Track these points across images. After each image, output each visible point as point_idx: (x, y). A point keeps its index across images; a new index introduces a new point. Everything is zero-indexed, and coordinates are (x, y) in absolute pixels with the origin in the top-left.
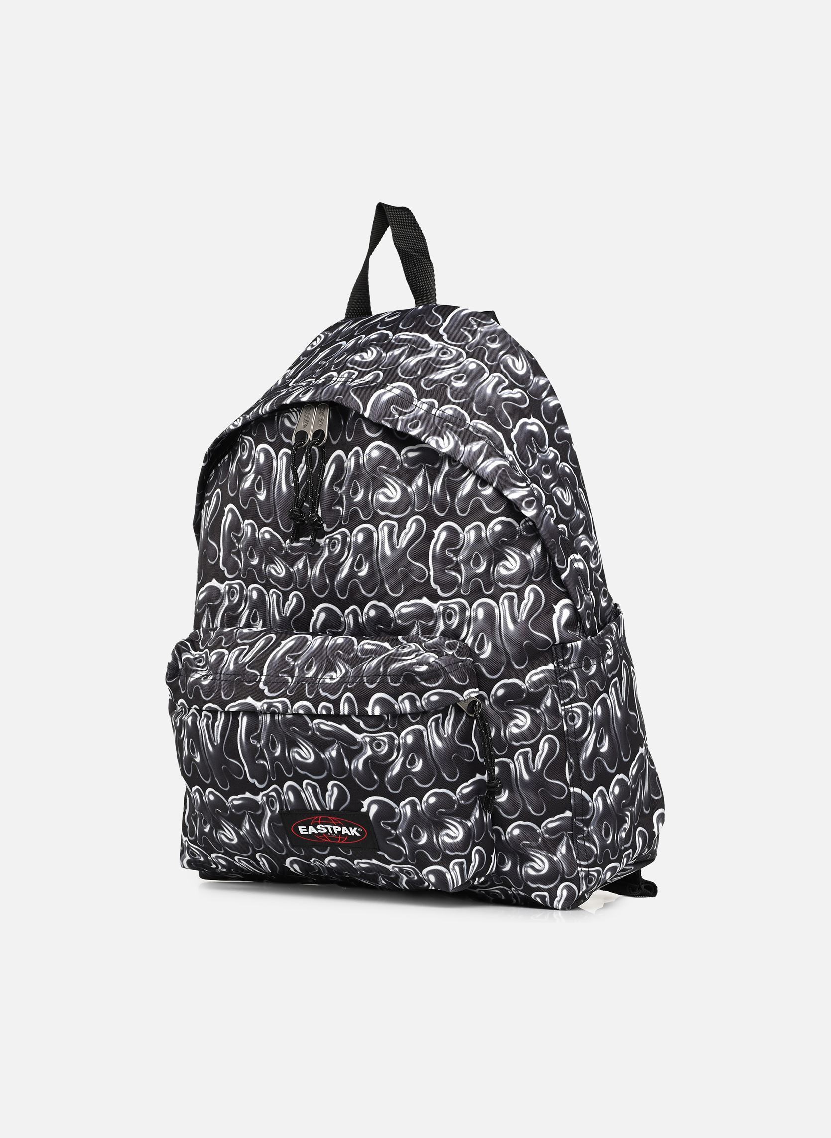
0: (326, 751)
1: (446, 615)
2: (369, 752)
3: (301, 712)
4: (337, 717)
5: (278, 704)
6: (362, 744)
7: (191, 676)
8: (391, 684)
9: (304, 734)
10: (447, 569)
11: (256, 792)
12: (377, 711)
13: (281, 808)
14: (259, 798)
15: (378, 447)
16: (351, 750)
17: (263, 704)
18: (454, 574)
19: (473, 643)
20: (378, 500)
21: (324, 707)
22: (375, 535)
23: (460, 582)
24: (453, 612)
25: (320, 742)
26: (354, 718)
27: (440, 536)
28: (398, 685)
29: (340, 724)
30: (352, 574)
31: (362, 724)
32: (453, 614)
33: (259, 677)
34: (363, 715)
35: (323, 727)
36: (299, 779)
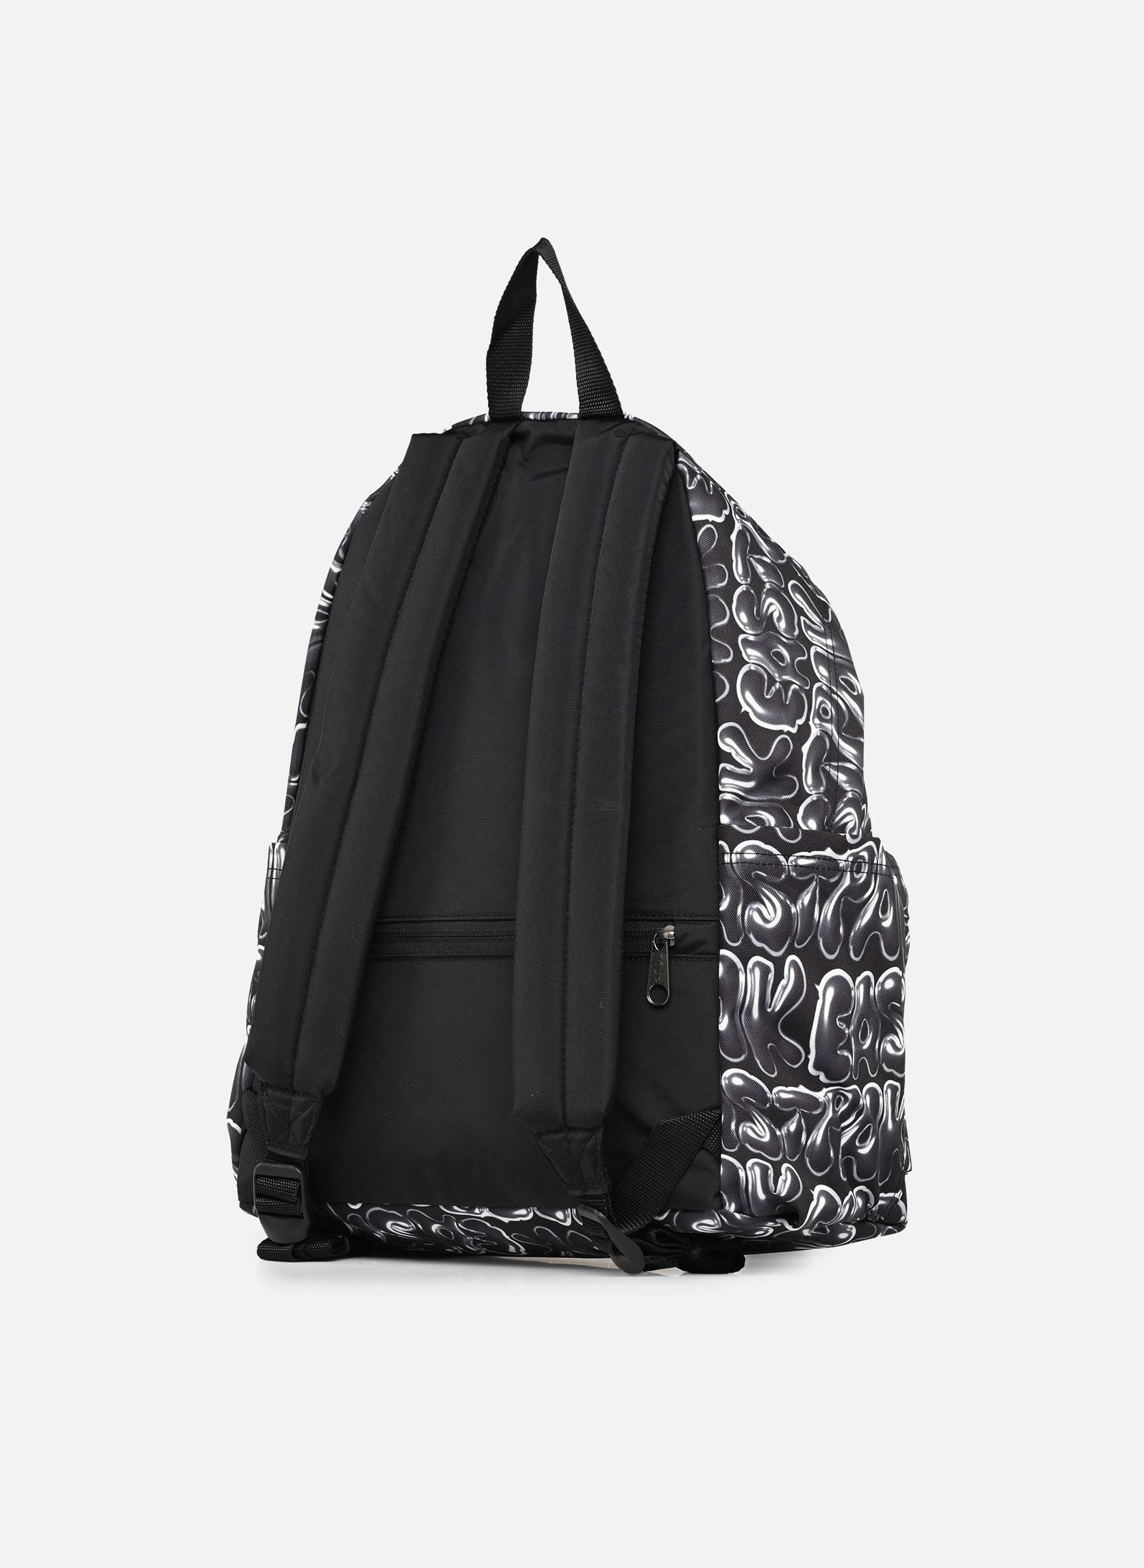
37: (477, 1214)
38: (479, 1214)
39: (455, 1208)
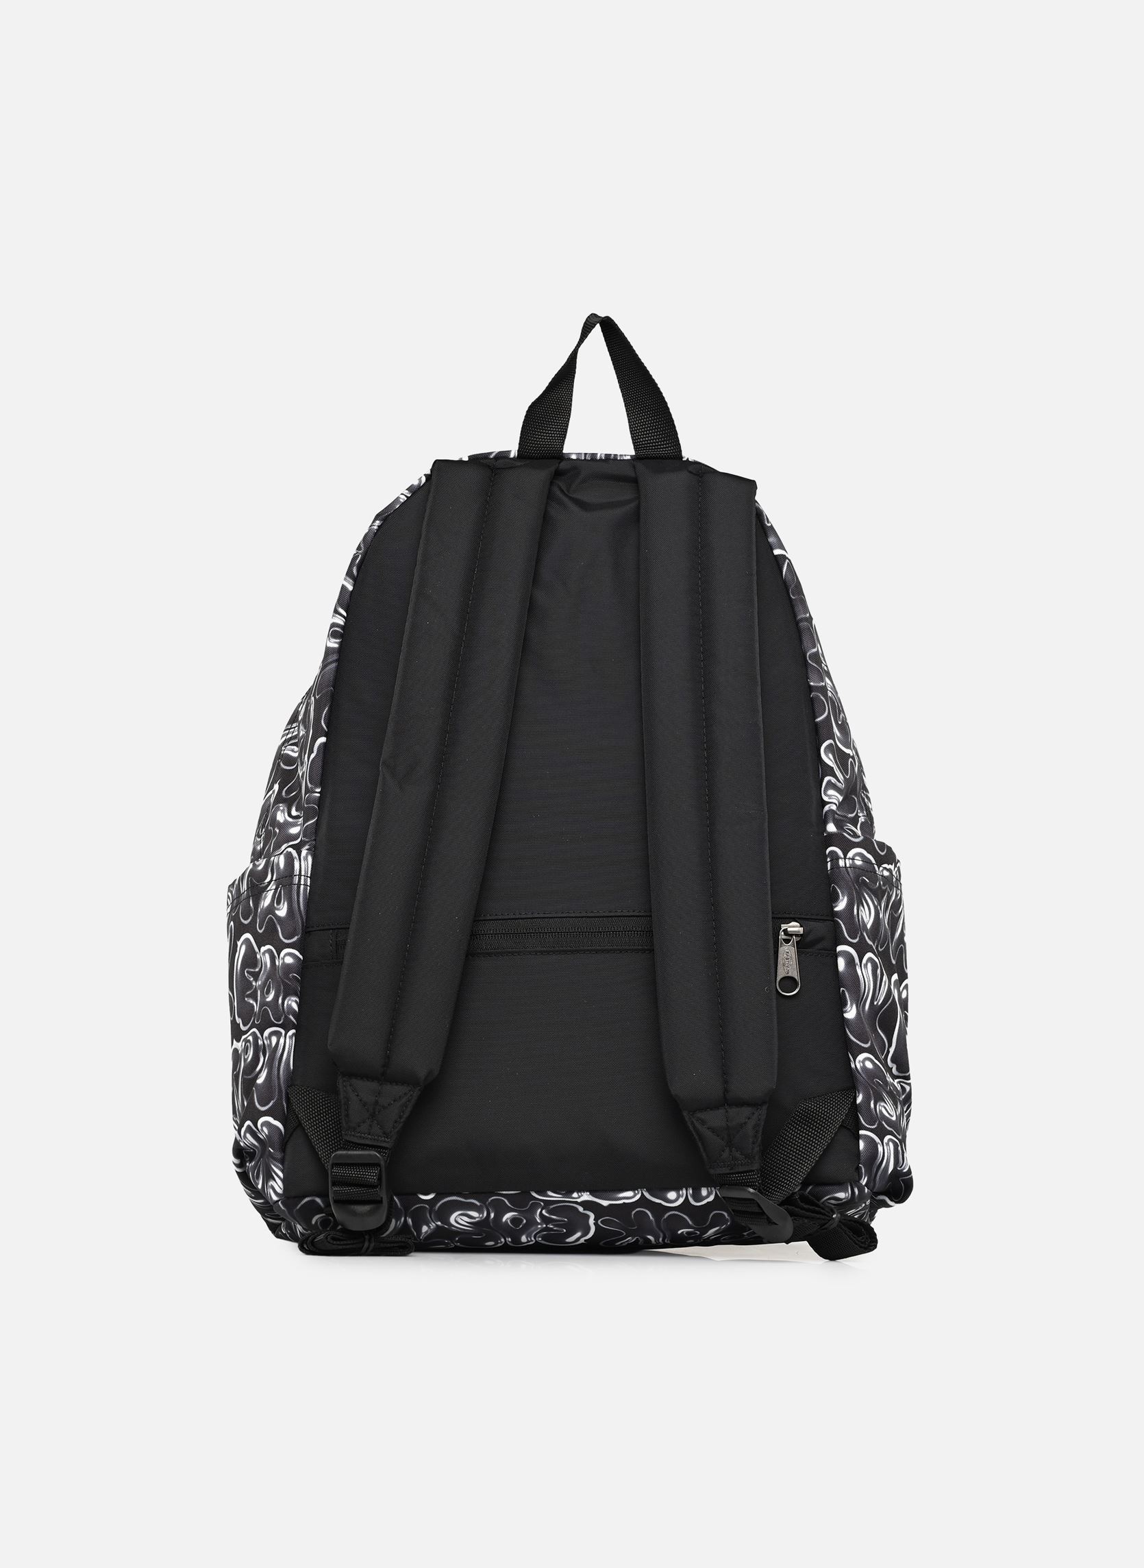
37: (574, 1198)
38: (576, 1198)
39: (550, 1193)
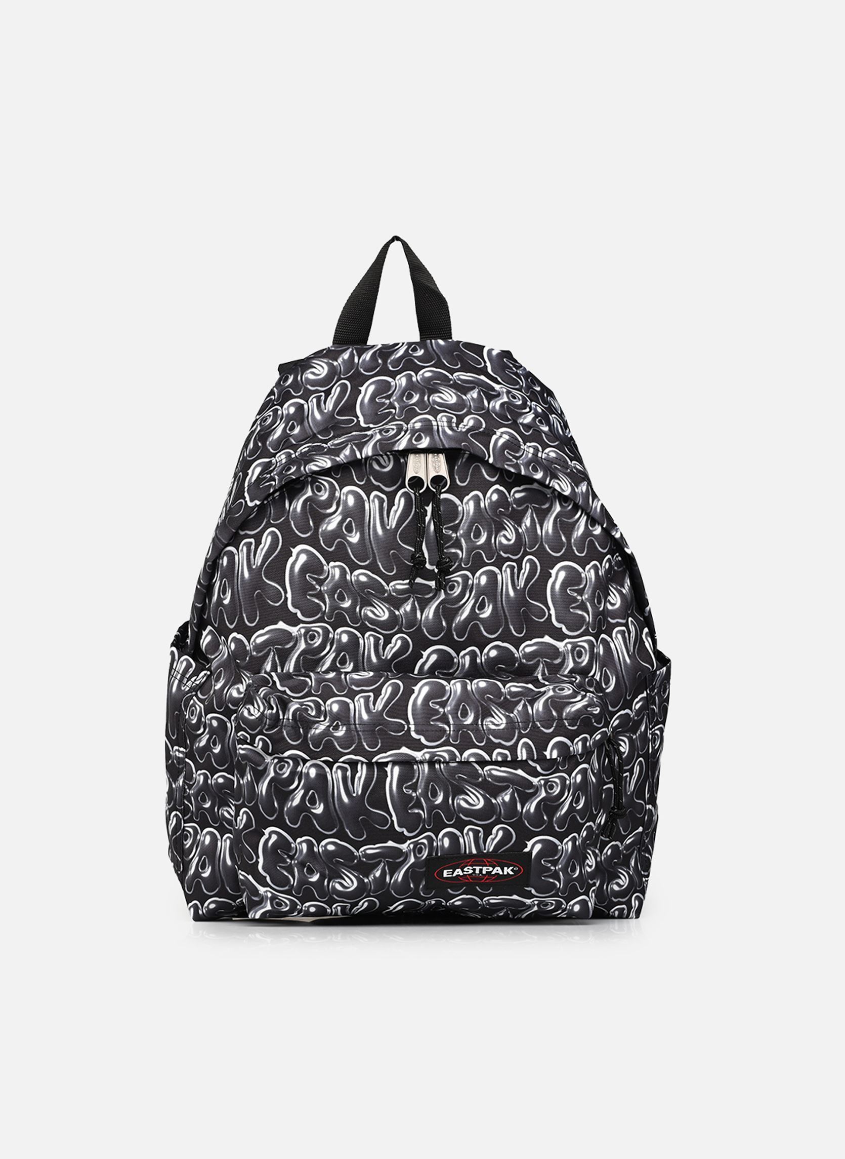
0: (499, 796)
1: (575, 652)
2: (543, 794)
3: (472, 759)
4: (515, 763)
5: (443, 753)
6: (537, 787)
7: (315, 727)
8: (569, 727)
9: (473, 781)
10: (572, 608)
11: (402, 839)
12: (555, 755)
13: (430, 854)
14: (404, 847)
15: (497, 491)
16: (525, 792)
17: (424, 754)
18: (580, 612)
19: (600, 679)
20: (500, 543)
21: (499, 754)
22: (499, 577)
23: (588, 620)
24: (582, 650)
25: (491, 788)
26: (530, 762)
27: (558, 575)
28: (576, 727)
29: (516, 769)
30: (473, 615)
31: (539, 768)
32: (583, 651)
33: (406, 726)
34: (542, 760)
35: (494, 773)
36: (460, 826)
